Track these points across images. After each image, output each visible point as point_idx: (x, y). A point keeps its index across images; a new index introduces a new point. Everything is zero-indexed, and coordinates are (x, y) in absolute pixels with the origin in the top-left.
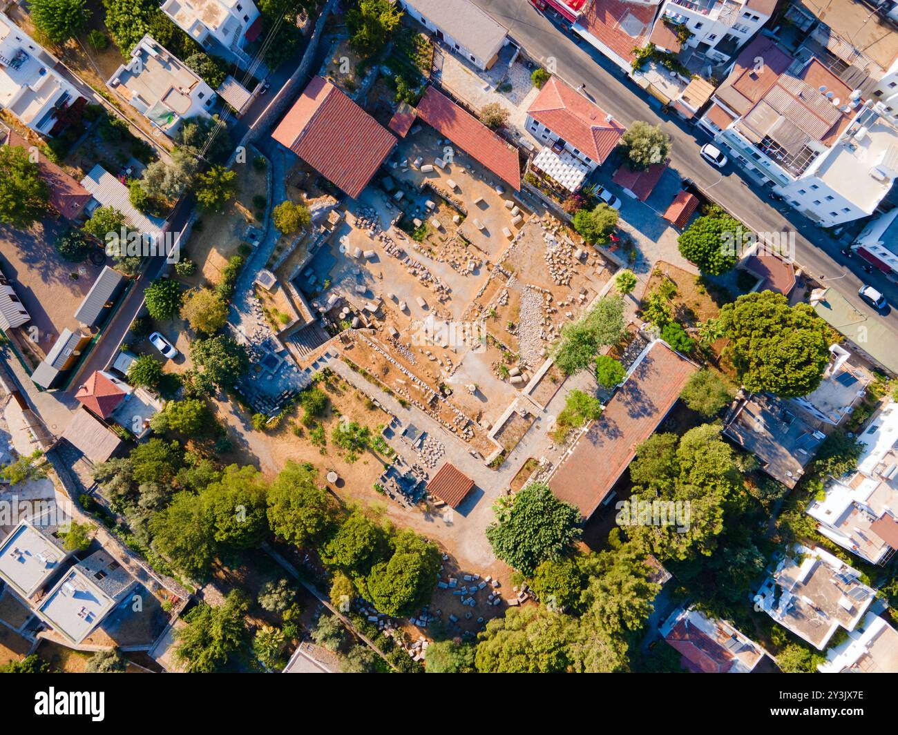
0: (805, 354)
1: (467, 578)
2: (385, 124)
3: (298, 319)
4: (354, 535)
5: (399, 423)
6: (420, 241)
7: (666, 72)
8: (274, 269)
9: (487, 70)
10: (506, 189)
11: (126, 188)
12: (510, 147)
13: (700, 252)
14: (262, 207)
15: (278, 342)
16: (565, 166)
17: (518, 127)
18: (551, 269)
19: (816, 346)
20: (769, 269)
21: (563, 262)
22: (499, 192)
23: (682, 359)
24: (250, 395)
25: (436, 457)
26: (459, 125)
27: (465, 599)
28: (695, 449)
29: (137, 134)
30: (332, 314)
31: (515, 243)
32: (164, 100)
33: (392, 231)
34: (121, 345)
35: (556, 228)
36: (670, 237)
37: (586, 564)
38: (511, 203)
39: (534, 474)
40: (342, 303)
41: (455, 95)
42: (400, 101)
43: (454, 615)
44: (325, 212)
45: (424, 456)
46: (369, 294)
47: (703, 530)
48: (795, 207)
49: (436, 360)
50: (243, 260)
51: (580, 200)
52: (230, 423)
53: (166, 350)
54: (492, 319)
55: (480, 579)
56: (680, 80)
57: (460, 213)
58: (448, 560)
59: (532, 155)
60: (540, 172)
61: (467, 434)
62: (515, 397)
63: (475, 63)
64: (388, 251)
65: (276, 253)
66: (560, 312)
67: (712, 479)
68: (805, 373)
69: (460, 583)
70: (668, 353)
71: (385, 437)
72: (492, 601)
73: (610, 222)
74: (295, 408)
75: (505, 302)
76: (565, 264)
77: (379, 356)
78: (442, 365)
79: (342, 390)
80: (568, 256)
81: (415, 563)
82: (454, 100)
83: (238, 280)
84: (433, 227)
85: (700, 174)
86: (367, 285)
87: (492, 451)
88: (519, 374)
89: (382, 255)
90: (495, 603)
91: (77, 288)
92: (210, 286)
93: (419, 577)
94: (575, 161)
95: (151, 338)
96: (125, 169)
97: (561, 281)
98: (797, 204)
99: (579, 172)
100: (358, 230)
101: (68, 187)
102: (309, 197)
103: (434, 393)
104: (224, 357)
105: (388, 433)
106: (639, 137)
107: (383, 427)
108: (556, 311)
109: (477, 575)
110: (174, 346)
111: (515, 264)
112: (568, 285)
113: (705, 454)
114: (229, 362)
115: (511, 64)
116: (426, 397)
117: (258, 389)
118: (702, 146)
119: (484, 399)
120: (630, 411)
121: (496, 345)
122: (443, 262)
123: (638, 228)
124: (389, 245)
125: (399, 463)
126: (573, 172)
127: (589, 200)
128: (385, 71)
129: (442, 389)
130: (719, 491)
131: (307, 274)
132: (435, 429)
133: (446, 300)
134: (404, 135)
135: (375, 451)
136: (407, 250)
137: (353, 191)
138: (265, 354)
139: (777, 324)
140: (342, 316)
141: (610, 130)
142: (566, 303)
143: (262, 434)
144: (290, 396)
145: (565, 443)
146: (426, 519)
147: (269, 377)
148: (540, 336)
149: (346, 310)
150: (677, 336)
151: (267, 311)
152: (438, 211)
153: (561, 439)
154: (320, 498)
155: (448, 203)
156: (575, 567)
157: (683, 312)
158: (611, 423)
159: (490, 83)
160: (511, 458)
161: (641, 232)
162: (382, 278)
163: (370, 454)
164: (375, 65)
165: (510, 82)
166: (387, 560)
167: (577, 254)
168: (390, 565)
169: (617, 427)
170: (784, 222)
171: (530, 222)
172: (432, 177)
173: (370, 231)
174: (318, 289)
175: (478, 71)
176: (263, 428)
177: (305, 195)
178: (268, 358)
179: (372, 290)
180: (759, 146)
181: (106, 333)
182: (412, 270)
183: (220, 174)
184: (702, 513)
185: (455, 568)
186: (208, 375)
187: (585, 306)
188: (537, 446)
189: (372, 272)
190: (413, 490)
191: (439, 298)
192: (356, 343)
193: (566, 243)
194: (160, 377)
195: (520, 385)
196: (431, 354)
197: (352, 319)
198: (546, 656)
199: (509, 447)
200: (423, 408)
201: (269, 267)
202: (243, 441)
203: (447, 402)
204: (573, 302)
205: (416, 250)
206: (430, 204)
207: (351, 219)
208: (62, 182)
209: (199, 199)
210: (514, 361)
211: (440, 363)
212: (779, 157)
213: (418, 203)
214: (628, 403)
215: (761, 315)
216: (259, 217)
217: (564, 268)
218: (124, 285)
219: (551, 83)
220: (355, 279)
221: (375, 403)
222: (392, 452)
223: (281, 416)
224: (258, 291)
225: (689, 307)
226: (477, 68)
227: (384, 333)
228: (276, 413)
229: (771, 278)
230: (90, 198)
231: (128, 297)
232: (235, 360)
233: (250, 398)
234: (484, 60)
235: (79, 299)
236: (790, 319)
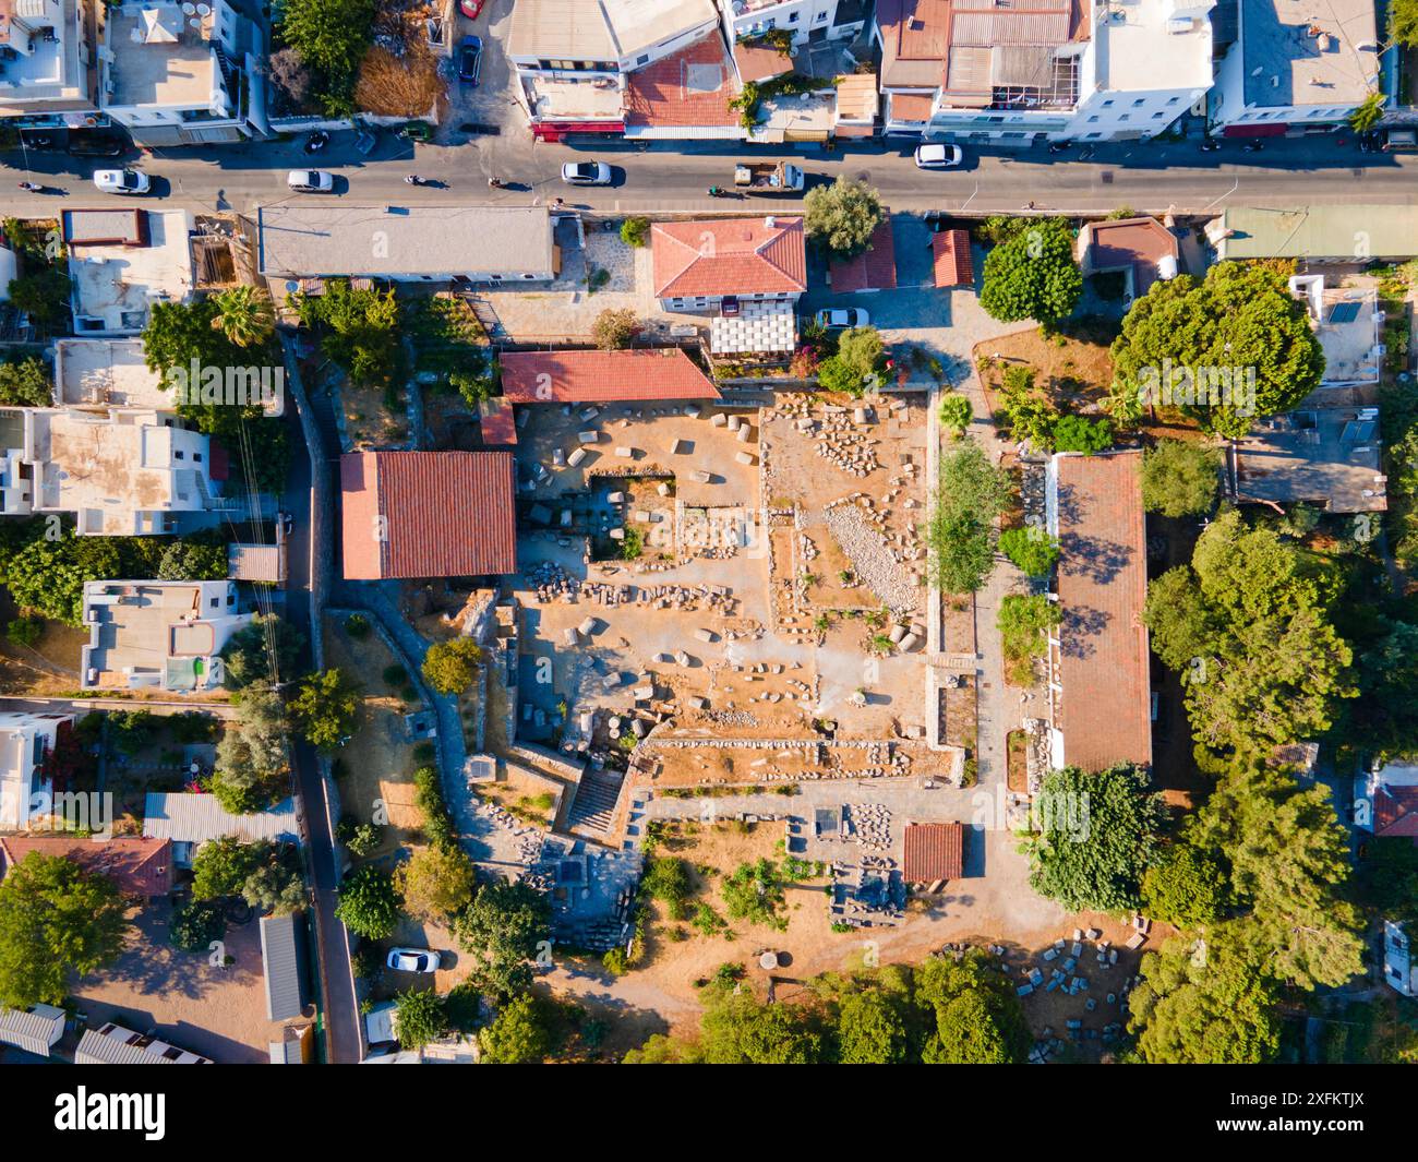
0: (1276, 337)
1: (1049, 955)
2: (478, 446)
3: (562, 787)
4: (865, 1034)
5: (801, 820)
6: (639, 554)
7: (794, 100)
8: (480, 745)
9: (557, 276)
10: (700, 406)
11: (208, 795)
12: (666, 351)
13: (1027, 302)
14: (403, 679)
15: (559, 839)
16: (758, 324)
17: (655, 318)
18: (840, 463)
19: (1283, 314)
20: (1128, 248)
21: (848, 442)
22: (694, 415)
23: (1109, 457)
24: (577, 937)
25: (884, 827)
26: (578, 375)
27: (1068, 986)
28: (1226, 568)
29: (168, 712)
30: (600, 742)
31: (767, 464)
32: (172, 652)
33: (594, 573)
34: (360, 1007)
35: (805, 405)
36: (965, 304)
37: (1205, 834)
38: (721, 417)
39: (1029, 750)
40: (601, 716)
41: (542, 340)
42: (476, 402)
43: (1072, 1019)
44: (490, 618)
45: (867, 838)
46: (628, 679)
47: (1325, 672)
48: (1096, 139)
49: (782, 697)
50: (432, 768)
51: (811, 351)
52: (580, 993)
53: (423, 963)
54: (814, 587)
55: (1068, 943)
56: (819, 96)
57: (663, 478)
58: (1006, 951)
59: (702, 340)
60: (730, 356)
61: (900, 764)
62: (923, 666)
63: (536, 278)
64: (608, 603)
65: (467, 724)
66: (894, 509)
67: (1281, 591)
68: (1295, 361)
69: (1045, 970)
70: (1085, 463)
71: (796, 854)
72: (1107, 960)
73: (874, 351)
74: (650, 909)
75: (813, 552)
76: (853, 443)
77: (704, 752)
78: (795, 697)
79: (691, 836)
80: (848, 429)
81: (975, 1008)
82: (545, 347)
83: (446, 799)
84: (641, 524)
85: (939, 192)
86: (616, 670)
87: (950, 760)
88: (906, 632)
89: (605, 612)
90: (1113, 961)
91: (244, 973)
92: (417, 836)
93: (996, 1021)
94: (765, 306)
95: (390, 963)
96: (188, 769)
97: (865, 469)
98: (1098, 135)
99: (782, 318)
100: (548, 606)
101: (133, 854)
102: (452, 616)
103: (814, 745)
104: (508, 919)
105: (797, 845)
106: (827, 214)
107: (783, 843)
108: (889, 513)
109: (1059, 941)
110: (428, 948)
111: (787, 494)
112: (879, 466)
113: (1243, 565)
114: (521, 922)
115: (583, 245)
116: (807, 758)
117: (582, 920)
118: (913, 155)
119: (885, 700)
120: (1096, 577)
121: (846, 616)
122: (690, 560)
123: (913, 325)
124: (604, 594)
125: (842, 874)
126: (774, 324)
127: (822, 341)
128: (427, 379)
129: (820, 729)
130: (1303, 601)
131: (527, 716)
132: (853, 792)
133: (733, 607)
134: (513, 440)
135: (800, 882)
136: (633, 583)
137: (504, 564)
138: (555, 867)
139: (1204, 324)
140: (614, 734)
141: (784, 234)
142: (894, 492)
143: (633, 974)
144: (631, 898)
145: (1038, 678)
146: (934, 919)
147: (585, 894)
148: (894, 560)
149: (614, 723)
150: (1082, 434)
151: (514, 809)
152: (632, 499)
153: (1030, 679)
154: (782, 1020)
155: (638, 479)
156: (1192, 851)
157: (1057, 388)
158: (1082, 613)
159: (575, 289)
160: (983, 753)
161: (921, 326)
162: (628, 645)
163: (795, 891)
164: (407, 382)
165: (599, 267)
166: (932, 1028)
167: (858, 417)
168: (943, 1034)
169: (1093, 611)
170: (1096, 170)
171: (764, 425)
172: (592, 463)
173: (566, 595)
174: (557, 723)
175: (547, 285)
176: (630, 966)
177: (446, 618)
178: (565, 870)
179: (626, 670)
180: (995, 107)
181: (325, 1005)
182: (660, 602)
183: (318, 686)
184: (1310, 653)
185: (1022, 954)
186: (506, 960)
187: (922, 476)
188: (1006, 710)
189: (609, 647)
190: (887, 895)
191: (722, 613)
192: (661, 758)
193: (833, 415)
194: (443, 1008)
195: (919, 644)
196: (769, 694)
197: (629, 727)
198: (1249, 1001)
199: (970, 741)
200: (816, 776)
201: (472, 749)
202: (615, 1002)
203: (841, 743)
204: (902, 483)
205: (645, 572)
206: (614, 497)
207: (528, 599)
208: (118, 855)
209: (317, 742)
210: (886, 619)
211: (791, 696)
212: (1031, 102)
213: (597, 508)
214: (1084, 569)
215: (1174, 327)
216: (410, 695)
217: (855, 449)
218: (302, 924)
219: (658, 235)
220: (594, 672)
221: (750, 820)
222: (821, 866)
223: (639, 933)
224: (482, 791)
225: (1060, 376)
226: (542, 282)
227: (687, 713)
228: (631, 934)
229: (1141, 257)
230: (171, 846)
231: (319, 934)
232: (525, 913)
233: (581, 940)
234: (543, 265)
235: (258, 986)
236: (1217, 303)
